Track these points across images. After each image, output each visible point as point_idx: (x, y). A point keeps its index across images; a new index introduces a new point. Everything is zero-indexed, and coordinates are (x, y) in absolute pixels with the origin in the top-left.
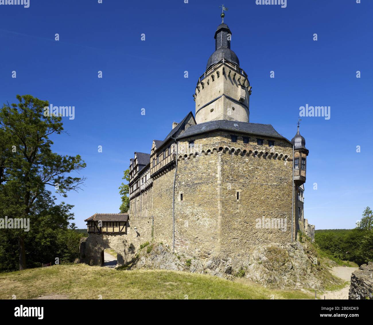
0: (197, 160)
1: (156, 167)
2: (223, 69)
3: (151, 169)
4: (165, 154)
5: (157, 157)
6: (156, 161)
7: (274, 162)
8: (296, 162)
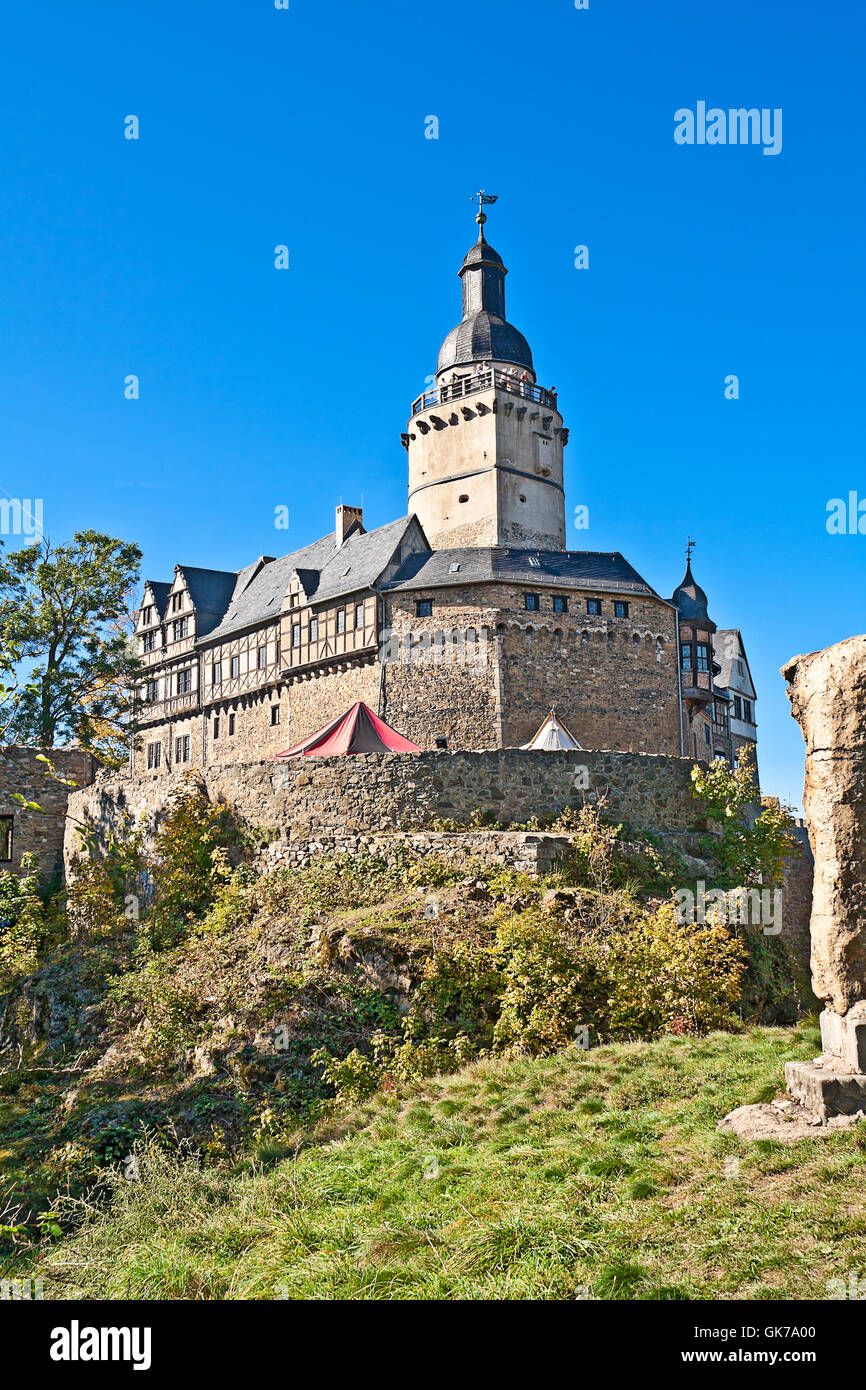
1: (304, 650)
2: (495, 402)
3: (285, 651)
4: (341, 620)
5: (310, 622)
6: (305, 632)
7: (629, 655)
8: (684, 652)
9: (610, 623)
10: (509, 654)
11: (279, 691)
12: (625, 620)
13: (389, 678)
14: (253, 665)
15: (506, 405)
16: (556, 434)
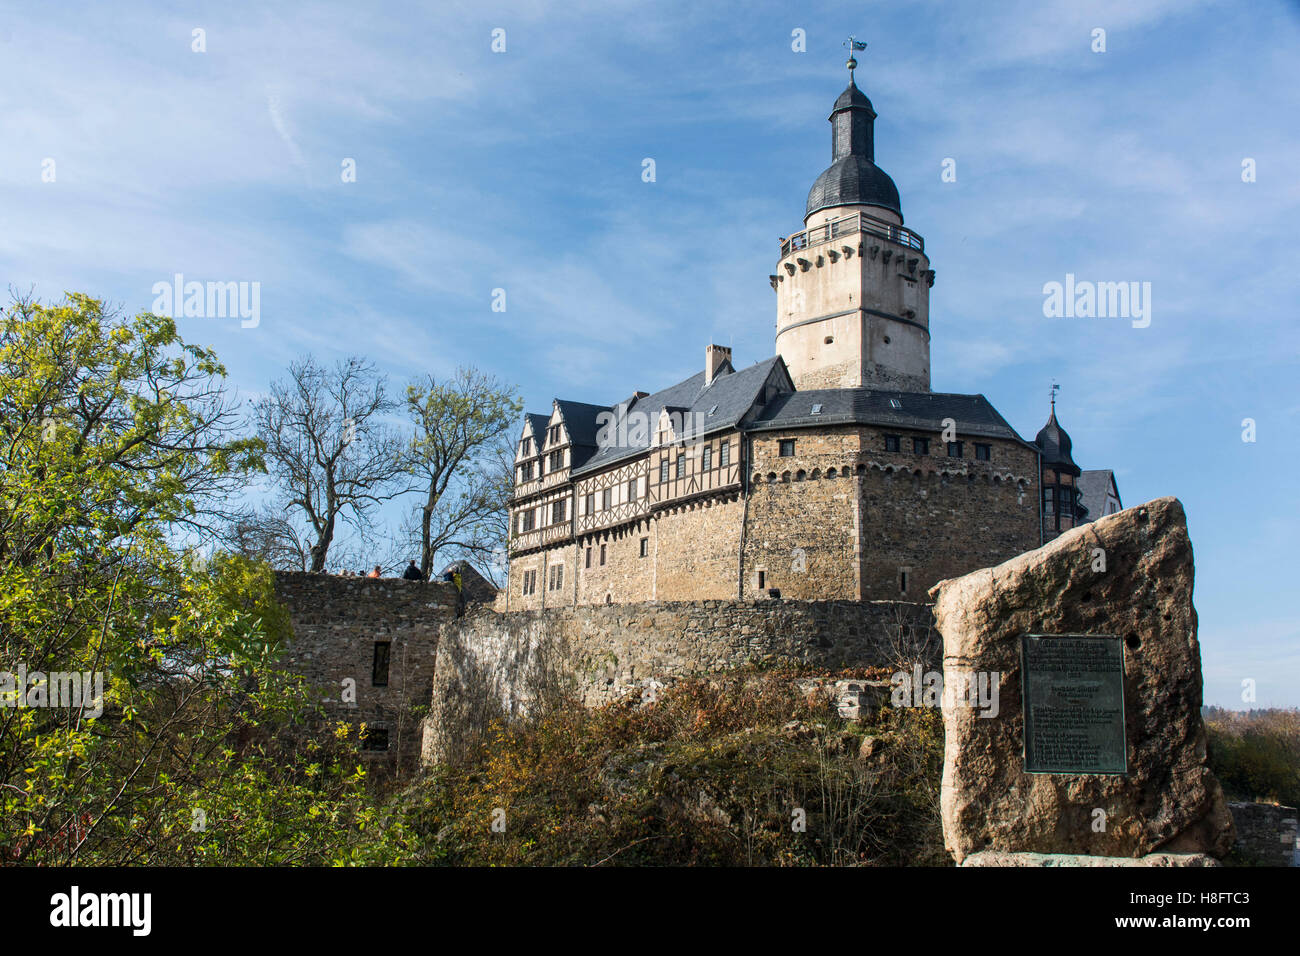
0: (801, 487)
1: (672, 485)
2: (861, 246)
3: (654, 486)
4: (707, 459)
5: (678, 458)
6: (673, 468)
7: (990, 497)
8: (1047, 495)
9: (971, 466)
10: (868, 494)
11: (648, 523)
12: (985, 462)
13: (752, 515)
14: (625, 498)
15: (871, 248)
16: (922, 276)
